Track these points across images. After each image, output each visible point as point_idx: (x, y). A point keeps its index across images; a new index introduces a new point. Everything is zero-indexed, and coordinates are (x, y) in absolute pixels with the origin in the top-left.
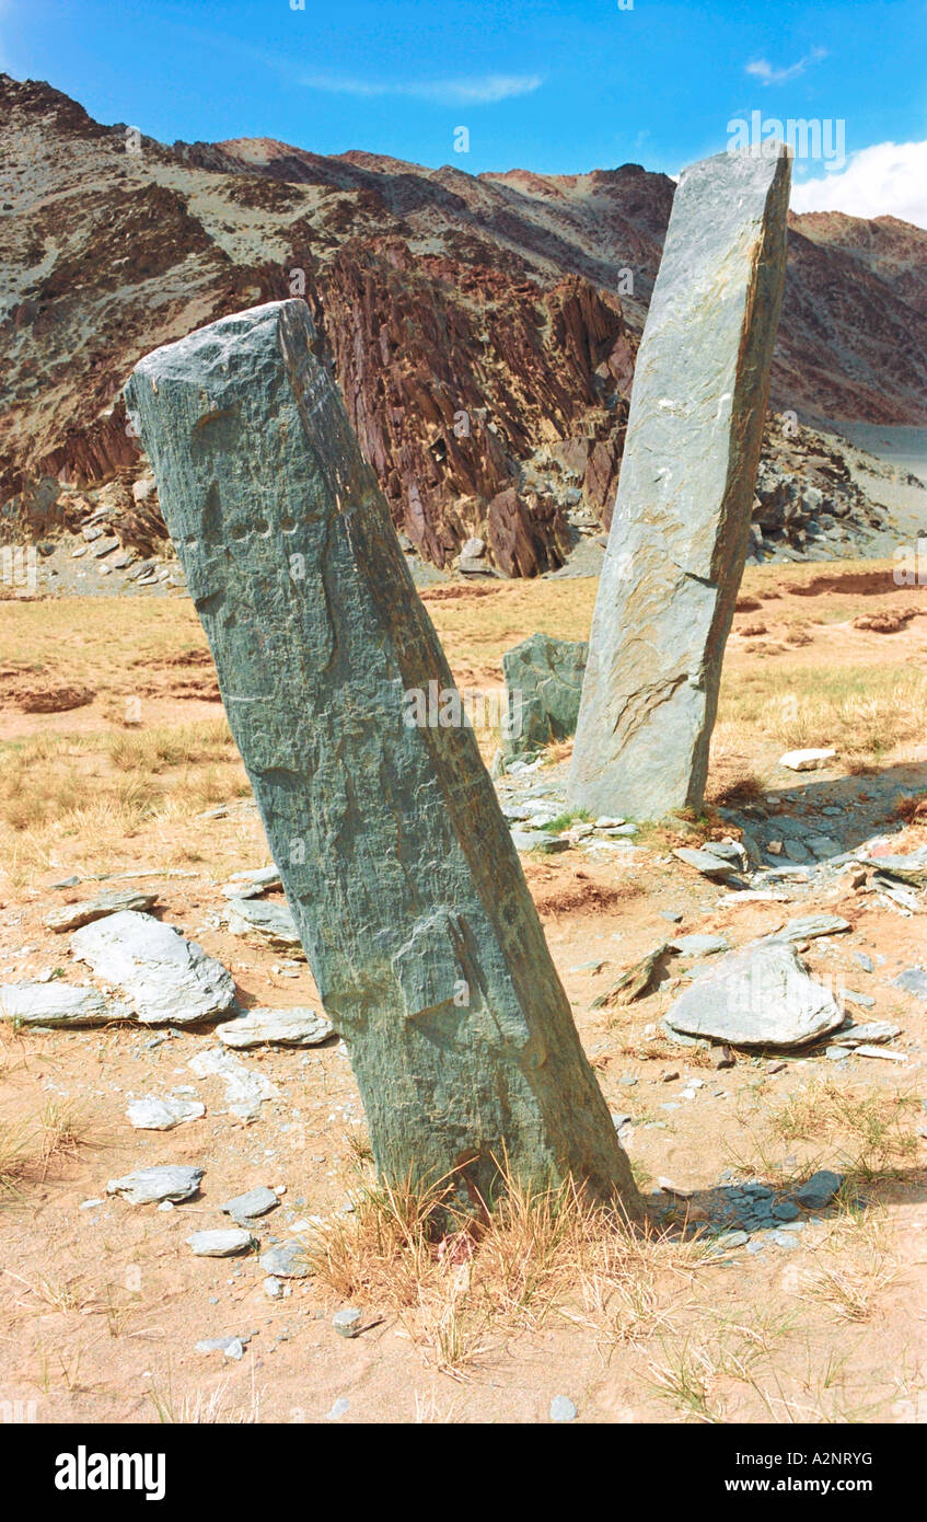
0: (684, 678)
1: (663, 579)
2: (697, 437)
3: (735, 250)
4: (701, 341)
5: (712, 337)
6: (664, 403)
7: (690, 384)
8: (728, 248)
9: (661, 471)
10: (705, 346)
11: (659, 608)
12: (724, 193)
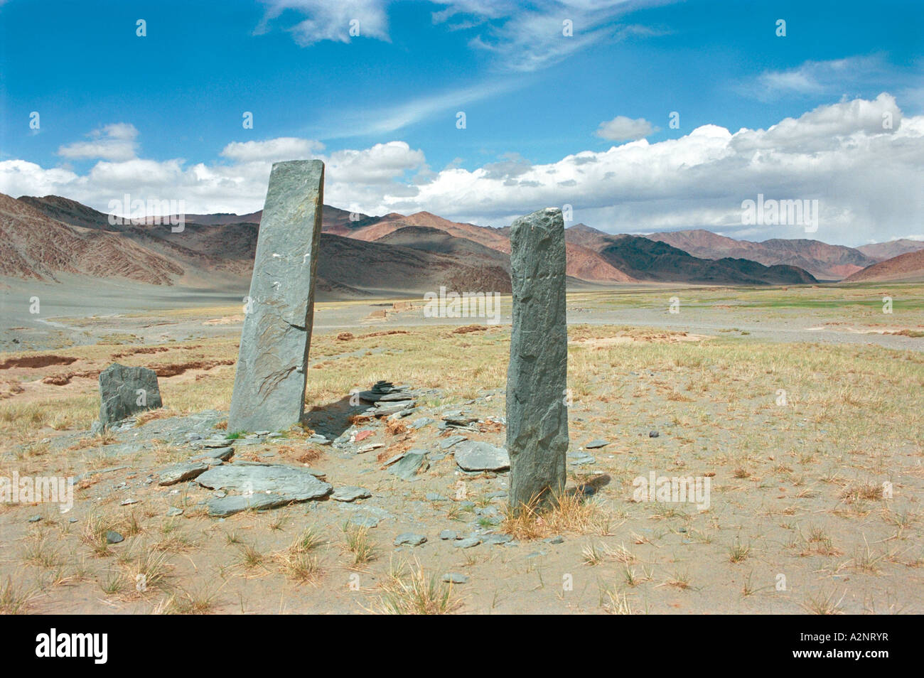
0: (295, 368)
1: (278, 328)
2: (294, 270)
3: (307, 198)
4: (293, 231)
5: (299, 231)
6: (275, 255)
7: (288, 249)
8: (303, 198)
9: (275, 283)
10: (295, 234)
11: (278, 340)
12: (297, 176)
